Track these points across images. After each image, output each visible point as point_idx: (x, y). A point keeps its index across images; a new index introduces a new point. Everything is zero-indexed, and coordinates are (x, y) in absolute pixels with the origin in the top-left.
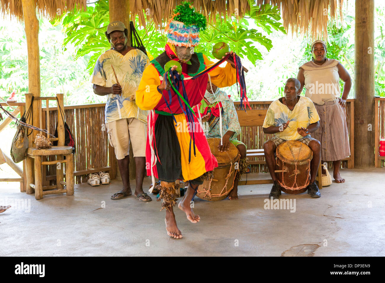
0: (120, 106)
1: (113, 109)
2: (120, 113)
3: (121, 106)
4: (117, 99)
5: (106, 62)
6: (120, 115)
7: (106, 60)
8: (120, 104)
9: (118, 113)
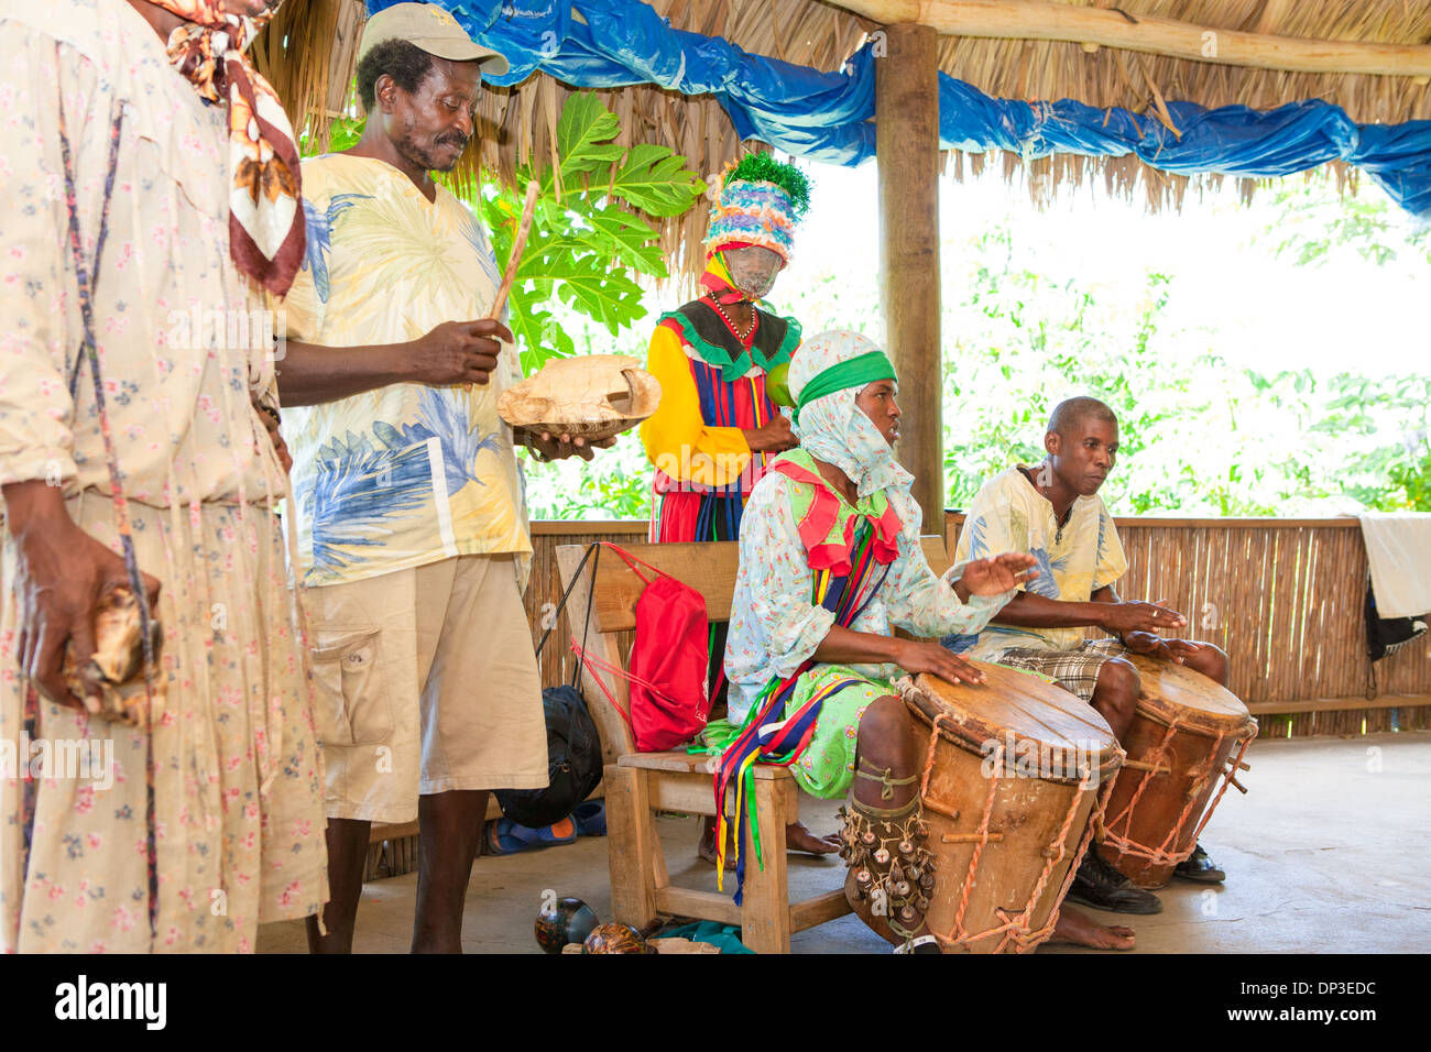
0: (449, 476)
1: (398, 497)
2: (444, 520)
3: (460, 478)
4: (429, 434)
5: (353, 214)
6: (447, 536)
7: (351, 200)
8: (453, 469)
9: (435, 518)
